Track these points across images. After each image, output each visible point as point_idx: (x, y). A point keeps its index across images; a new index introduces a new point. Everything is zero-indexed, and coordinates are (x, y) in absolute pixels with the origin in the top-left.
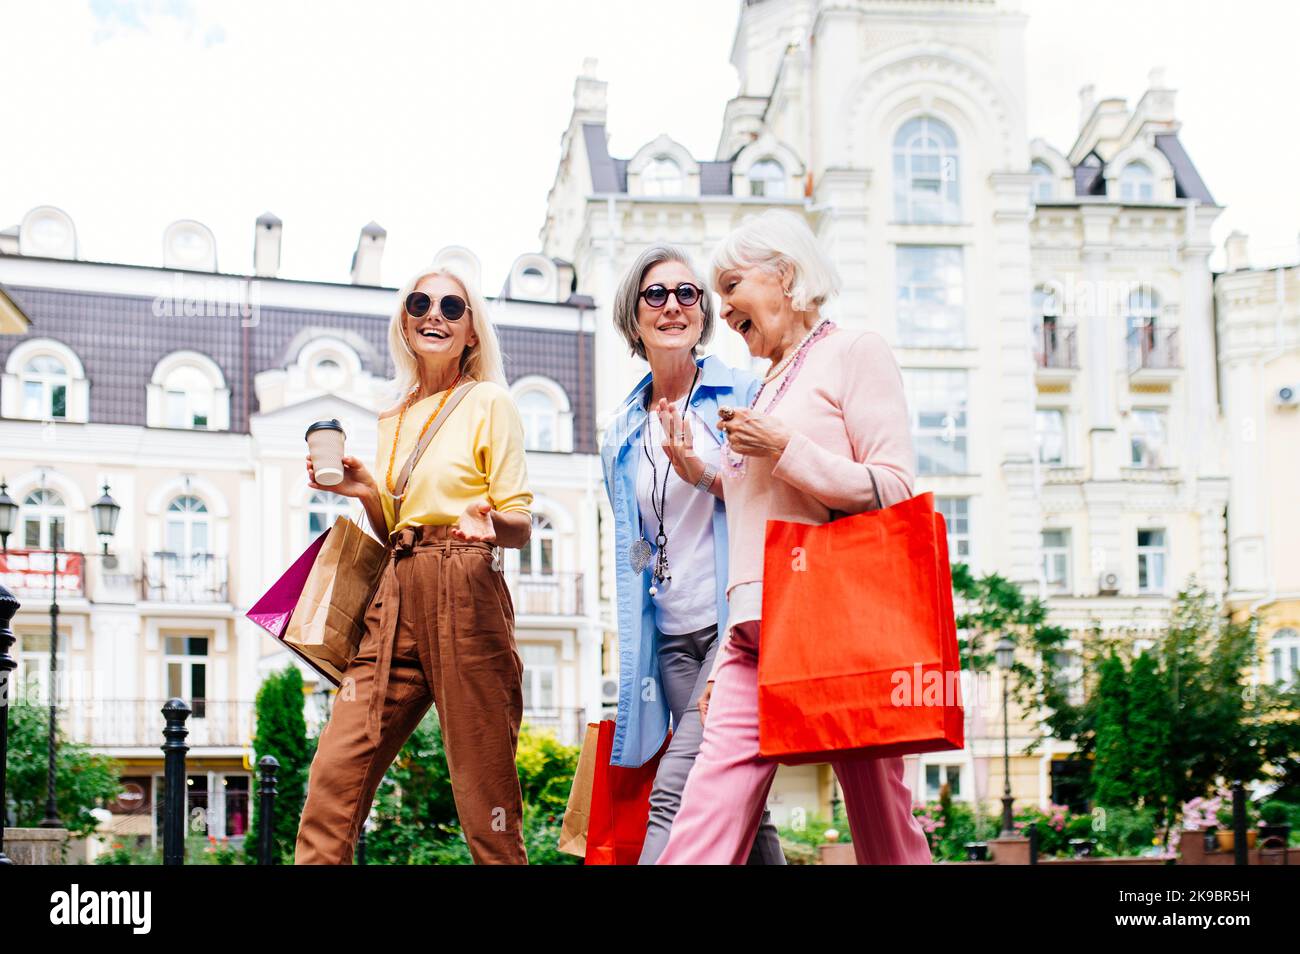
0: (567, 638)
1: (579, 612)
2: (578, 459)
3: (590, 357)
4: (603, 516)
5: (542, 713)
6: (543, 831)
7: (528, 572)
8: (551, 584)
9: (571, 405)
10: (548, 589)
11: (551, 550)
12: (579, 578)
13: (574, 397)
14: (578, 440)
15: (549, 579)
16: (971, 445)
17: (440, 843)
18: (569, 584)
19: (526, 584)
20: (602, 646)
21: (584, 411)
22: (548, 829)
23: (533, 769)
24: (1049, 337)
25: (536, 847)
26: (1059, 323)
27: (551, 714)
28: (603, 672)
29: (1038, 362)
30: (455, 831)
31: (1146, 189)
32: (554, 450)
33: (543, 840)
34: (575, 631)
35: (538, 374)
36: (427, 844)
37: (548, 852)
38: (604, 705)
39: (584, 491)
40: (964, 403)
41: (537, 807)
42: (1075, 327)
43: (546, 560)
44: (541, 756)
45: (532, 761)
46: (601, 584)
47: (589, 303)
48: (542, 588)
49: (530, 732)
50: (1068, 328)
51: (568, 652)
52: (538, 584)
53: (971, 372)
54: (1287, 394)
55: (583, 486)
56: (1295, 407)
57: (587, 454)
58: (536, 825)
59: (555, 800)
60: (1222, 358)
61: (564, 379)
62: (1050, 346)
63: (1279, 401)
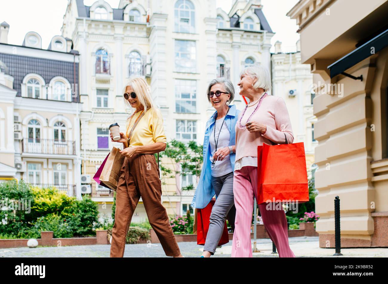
0: (70, 162)
1: (74, 154)
2: (73, 104)
3: (77, 71)
4: (81, 123)
5: (62, 186)
6: (62, 224)
7: (58, 141)
8: (65, 145)
10: (64, 146)
11: (65, 133)
12: (74, 143)
13: (72, 83)
14: (73, 98)
15: (64, 143)
16: (197, 104)
17: (29, 228)
18: (70, 144)
19: (56, 144)
20: (81, 165)
23: (59, 204)
24: (222, 71)
25: (60, 229)
26: (225, 67)
27: (65, 187)
28: (82, 173)
30: (33, 224)
31: (252, 26)
32: (66, 101)
33: (62, 227)
34: (73, 160)
35: (60, 76)
36: (24, 228)
37: (64, 231)
38: (82, 184)
39: (75, 115)
40: (195, 91)
41: (60, 216)
42: (230, 68)
43: (63, 137)
44: (61, 200)
45: (58, 201)
46: (81, 145)
47: (77, 53)
48: (62, 146)
49: (58, 192)
50: (228, 68)
51: (70, 167)
52: (61, 144)
53: (198, 81)
54: (292, 92)
55: (75, 113)
56: (294, 96)
57: (76, 103)
58: (60, 222)
59: (66, 214)
60: (273, 80)
61: (69, 78)
62: (222, 74)
63: (289, 94)
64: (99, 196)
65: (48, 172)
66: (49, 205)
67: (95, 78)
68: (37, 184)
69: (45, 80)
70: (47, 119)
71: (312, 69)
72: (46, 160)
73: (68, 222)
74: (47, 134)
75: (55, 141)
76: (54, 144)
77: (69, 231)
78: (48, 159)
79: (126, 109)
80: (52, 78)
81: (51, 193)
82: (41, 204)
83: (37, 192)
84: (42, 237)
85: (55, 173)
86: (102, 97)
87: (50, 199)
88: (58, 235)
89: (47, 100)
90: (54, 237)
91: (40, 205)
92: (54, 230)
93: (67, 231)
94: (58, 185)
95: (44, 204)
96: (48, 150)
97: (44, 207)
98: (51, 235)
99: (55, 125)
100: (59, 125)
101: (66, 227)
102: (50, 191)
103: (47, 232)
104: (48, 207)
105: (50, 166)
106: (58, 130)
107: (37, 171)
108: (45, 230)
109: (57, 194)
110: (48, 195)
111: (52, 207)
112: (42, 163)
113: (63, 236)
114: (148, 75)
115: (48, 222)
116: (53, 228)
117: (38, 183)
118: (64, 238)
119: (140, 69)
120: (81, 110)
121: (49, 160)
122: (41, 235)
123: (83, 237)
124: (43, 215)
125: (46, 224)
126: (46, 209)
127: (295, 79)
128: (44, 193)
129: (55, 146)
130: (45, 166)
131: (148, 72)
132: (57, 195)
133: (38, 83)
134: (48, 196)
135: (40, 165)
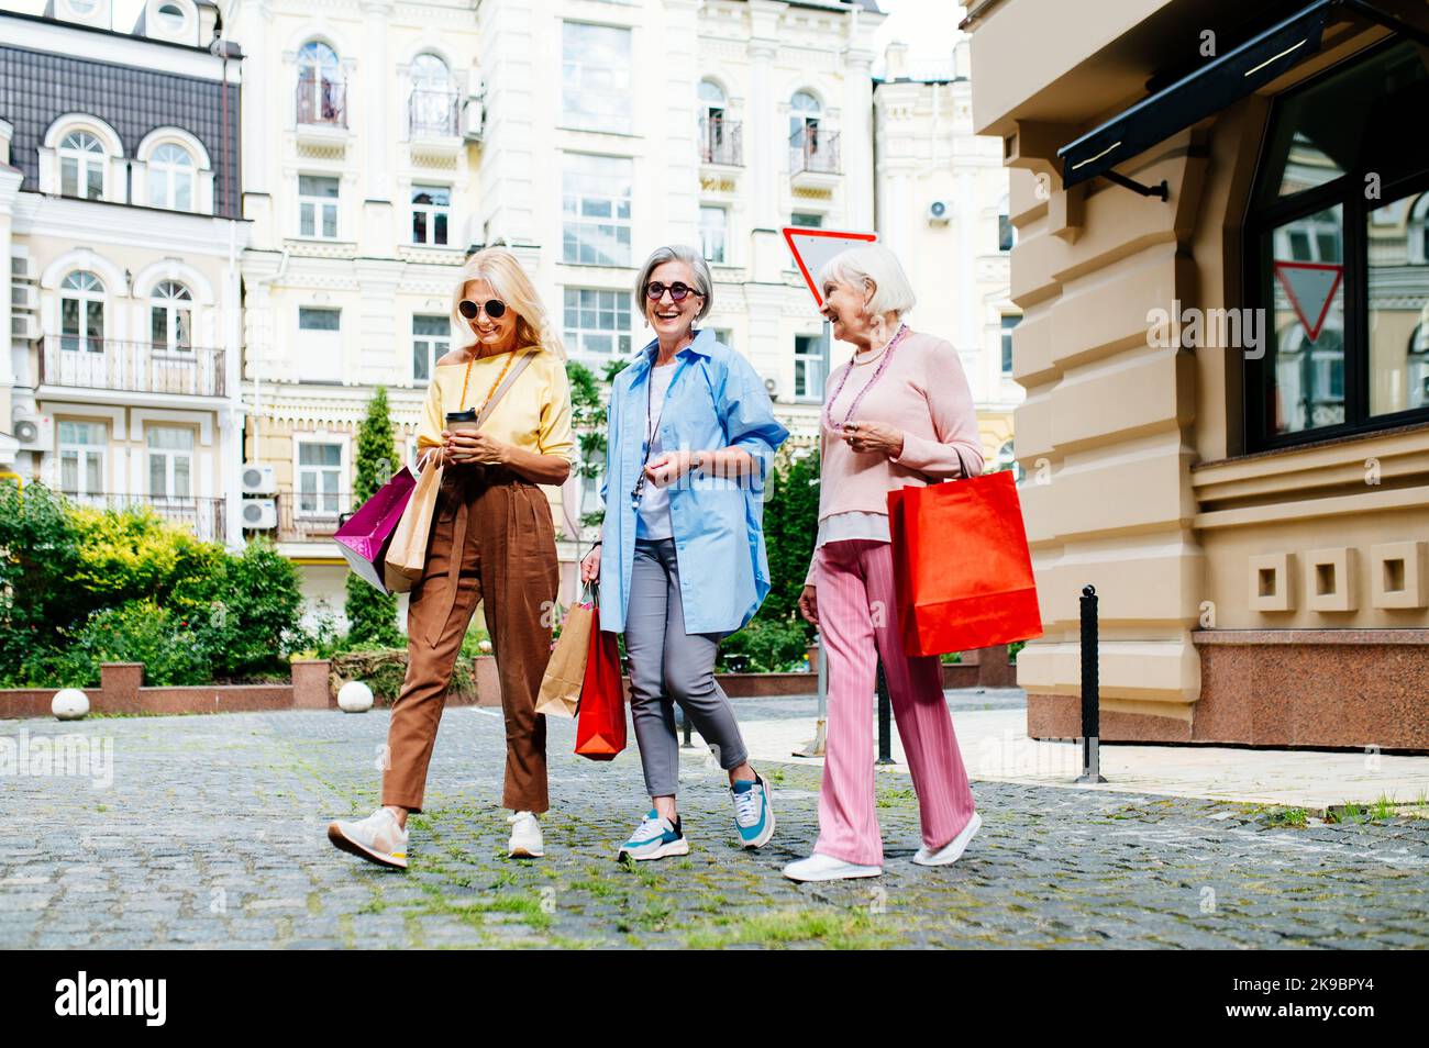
0: (205, 421)
1: (220, 393)
2: (219, 223)
3: (235, 112)
4: (246, 288)
5: (178, 503)
6: (176, 638)
7: (164, 347)
8: (188, 361)
9: (212, 163)
10: (184, 365)
11: (189, 322)
12: (220, 355)
13: (216, 153)
14: (219, 203)
15: (185, 355)
16: (634, 237)
17: (57, 649)
18: (207, 361)
19: (159, 358)
20: (244, 431)
21: (228, 172)
22: (181, 635)
23: (165, 567)
24: (714, 132)
25: (167, 654)
26: (725, 116)
27: (186, 504)
28: (245, 460)
29: (703, 157)
30: (74, 635)
32: (193, 211)
33: (174, 646)
34: (215, 413)
35: (176, 126)
36: (41, 651)
37: (180, 661)
38: (246, 496)
39: (226, 259)
40: (628, 194)
41: (168, 611)
42: (741, 123)
43: (183, 333)
44: (173, 553)
45: (163, 558)
46: (244, 363)
47: (234, 51)
48: (177, 364)
49: (162, 526)
50: (734, 123)
51: (206, 435)
52: (174, 360)
53: (636, 161)
54: (938, 209)
55: (224, 253)
56: (946, 223)
57: (230, 219)
58: (166, 633)
59: (190, 602)
60: (879, 167)
61: (205, 134)
62: (715, 141)
63: (931, 216)
64: (304, 536)
65: (129, 455)
66: (134, 569)
67: (293, 137)
68: (90, 494)
69: (122, 137)
70: (128, 273)
71: (1008, 153)
72: (123, 410)
73: (195, 628)
74: (127, 322)
75: (155, 346)
76: (153, 358)
77: (198, 660)
78: (128, 408)
79: (400, 246)
80: (147, 133)
81: (138, 528)
82: (102, 565)
83: (89, 526)
84: (104, 681)
85: (153, 457)
86: (320, 203)
87: (135, 550)
88: (160, 675)
89: (129, 206)
90: (146, 682)
91: (101, 570)
92: (145, 657)
93: (192, 661)
94: (164, 497)
95: (114, 566)
96: (129, 377)
97: (114, 577)
98: (137, 677)
99: (158, 294)
100: (169, 293)
101: (187, 648)
102: (135, 520)
103: (122, 663)
104: (126, 577)
105: (137, 432)
106: (164, 310)
107: (91, 448)
108: (116, 656)
109: (159, 532)
110: (127, 535)
111: (142, 578)
112: (108, 423)
113: (177, 679)
114: (472, 134)
115: (125, 628)
116: (143, 652)
117: (93, 490)
118: (180, 687)
119: (446, 114)
120: (245, 246)
121: (133, 411)
122: (101, 673)
123: (248, 681)
124: (108, 604)
125: (117, 635)
126: (120, 584)
127: (950, 168)
128: (114, 527)
129: (155, 362)
130: (119, 431)
131: (473, 124)
132: (158, 536)
133: (97, 149)
134: (127, 539)
135: (101, 428)
